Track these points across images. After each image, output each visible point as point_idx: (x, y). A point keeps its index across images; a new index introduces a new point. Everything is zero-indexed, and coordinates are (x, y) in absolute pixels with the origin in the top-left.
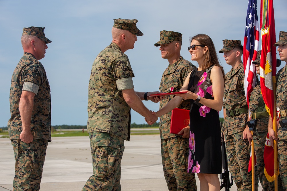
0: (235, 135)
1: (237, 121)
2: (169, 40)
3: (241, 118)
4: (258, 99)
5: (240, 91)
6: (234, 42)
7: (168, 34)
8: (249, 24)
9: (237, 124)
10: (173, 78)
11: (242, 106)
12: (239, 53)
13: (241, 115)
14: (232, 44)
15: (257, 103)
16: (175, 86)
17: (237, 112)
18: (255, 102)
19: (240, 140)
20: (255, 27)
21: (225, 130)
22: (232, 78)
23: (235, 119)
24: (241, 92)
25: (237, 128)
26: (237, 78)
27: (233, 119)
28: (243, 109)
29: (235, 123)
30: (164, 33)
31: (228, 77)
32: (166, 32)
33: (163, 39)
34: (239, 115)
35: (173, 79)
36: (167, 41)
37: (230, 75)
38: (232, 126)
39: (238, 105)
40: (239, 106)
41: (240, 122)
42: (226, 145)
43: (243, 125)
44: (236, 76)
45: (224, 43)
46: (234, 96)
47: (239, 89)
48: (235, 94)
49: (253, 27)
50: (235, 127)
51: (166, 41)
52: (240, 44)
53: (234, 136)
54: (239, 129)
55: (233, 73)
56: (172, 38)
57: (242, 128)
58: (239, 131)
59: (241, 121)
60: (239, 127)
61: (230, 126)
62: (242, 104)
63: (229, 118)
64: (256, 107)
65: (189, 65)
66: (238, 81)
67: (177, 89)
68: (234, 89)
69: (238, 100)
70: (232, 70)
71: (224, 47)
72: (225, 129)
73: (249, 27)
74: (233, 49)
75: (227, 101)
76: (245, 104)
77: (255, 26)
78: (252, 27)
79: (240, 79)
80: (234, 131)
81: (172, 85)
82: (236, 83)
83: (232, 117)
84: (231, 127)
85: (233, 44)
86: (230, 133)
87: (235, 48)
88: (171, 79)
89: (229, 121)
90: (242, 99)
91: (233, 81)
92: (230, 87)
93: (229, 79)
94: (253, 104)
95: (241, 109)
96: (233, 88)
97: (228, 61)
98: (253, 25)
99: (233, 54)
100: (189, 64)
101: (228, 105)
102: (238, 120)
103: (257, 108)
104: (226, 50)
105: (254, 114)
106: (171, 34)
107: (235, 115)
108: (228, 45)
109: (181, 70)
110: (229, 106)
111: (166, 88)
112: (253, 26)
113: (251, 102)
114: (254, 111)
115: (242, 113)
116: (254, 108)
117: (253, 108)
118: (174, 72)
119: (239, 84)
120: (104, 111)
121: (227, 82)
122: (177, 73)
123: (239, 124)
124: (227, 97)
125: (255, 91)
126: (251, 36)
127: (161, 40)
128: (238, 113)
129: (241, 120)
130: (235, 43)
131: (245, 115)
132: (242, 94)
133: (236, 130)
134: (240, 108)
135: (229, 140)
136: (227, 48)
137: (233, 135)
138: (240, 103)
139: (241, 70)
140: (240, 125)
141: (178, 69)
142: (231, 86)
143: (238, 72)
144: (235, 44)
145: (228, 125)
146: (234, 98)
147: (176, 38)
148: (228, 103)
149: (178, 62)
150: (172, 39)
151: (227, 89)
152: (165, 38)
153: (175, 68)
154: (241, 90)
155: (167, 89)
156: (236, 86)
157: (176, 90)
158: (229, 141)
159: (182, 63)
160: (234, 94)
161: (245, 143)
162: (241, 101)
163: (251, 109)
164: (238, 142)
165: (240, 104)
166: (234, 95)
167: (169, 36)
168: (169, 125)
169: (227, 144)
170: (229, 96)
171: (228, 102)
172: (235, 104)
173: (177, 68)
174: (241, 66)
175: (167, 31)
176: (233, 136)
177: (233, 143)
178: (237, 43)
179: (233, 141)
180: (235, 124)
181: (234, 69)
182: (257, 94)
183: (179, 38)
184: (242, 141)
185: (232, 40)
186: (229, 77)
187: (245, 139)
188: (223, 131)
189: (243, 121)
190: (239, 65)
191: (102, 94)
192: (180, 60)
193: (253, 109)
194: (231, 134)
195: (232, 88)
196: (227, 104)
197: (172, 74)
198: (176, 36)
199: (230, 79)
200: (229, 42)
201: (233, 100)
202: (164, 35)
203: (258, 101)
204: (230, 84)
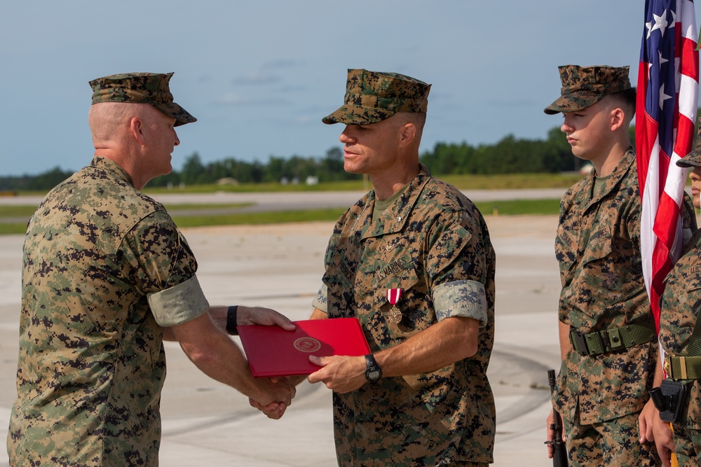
0: (609, 427)
1: (615, 373)
2: (380, 110)
3: (630, 363)
4: (696, 305)
5: (624, 261)
6: (601, 74)
7: (377, 88)
8: (655, 17)
9: (617, 386)
10: (396, 255)
11: (635, 316)
12: (619, 115)
13: (632, 351)
14: (594, 81)
15: (691, 318)
16: (408, 285)
17: (615, 340)
18: (680, 315)
19: (627, 445)
20: (679, 25)
21: (567, 403)
22: (594, 208)
23: (607, 365)
24: (628, 264)
25: (615, 399)
26: (615, 211)
27: (600, 363)
28: (636, 329)
29: (609, 382)
30: (360, 80)
31: (579, 203)
32: (370, 77)
33: (358, 102)
34: (622, 350)
35: (399, 257)
36: (373, 113)
37: (587, 196)
38: (595, 390)
39: (617, 312)
40: (623, 318)
41: (626, 380)
42: (571, 457)
43: (639, 391)
44: (609, 202)
45: (564, 76)
46: (604, 278)
47: (623, 253)
48: (605, 271)
49: (673, 25)
50: (607, 398)
51: (366, 113)
52: (626, 82)
53: (605, 430)
54: (624, 405)
55: (598, 189)
56: (390, 103)
57: (633, 400)
58: (622, 412)
59: (630, 376)
60: (623, 397)
61: (589, 390)
62: (633, 309)
63: (583, 358)
64: (687, 336)
65: (457, 207)
66: (617, 226)
67: (411, 295)
68: (604, 255)
69: (619, 295)
70: (595, 179)
71: (566, 94)
72: (566, 399)
73: (655, 27)
74: (599, 100)
75: (577, 296)
76: (643, 310)
77: (678, 21)
78: (667, 29)
79: (625, 218)
80: (605, 412)
81: (395, 282)
82: (610, 230)
83: (594, 356)
84: (593, 395)
85: (598, 83)
86: (588, 418)
87: (608, 98)
88: (390, 256)
89: (583, 371)
90: (634, 292)
91: (597, 221)
92: (586, 243)
93: (583, 211)
94: (676, 323)
95: (629, 329)
96: (601, 249)
97: (581, 146)
98: (669, 19)
99: (597, 119)
100: (458, 200)
101: (578, 310)
102: (619, 372)
103: (688, 340)
104: (574, 107)
105: (678, 361)
106: (389, 88)
107: (605, 349)
108: (578, 85)
109: (427, 223)
110: (585, 317)
111: (369, 287)
112: (669, 24)
113: (668, 313)
114: (678, 348)
115: (633, 345)
116: (677, 337)
117: (674, 336)
118: (402, 232)
119: (621, 234)
120: (81, 400)
121: (575, 224)
122: (412, 235)
123: (623, 388)
124: (574, 282)
125: (684, 271)
126: (662, 60)
127: (351, 103)
128: (619, 344)
129: (629, 372)
130: (605, 79)
131: (644, 352)
132: (634, 273)
133: (611, 407)
134: (626, 323)
135: (580, 441)
136: (576, 100)
137: (598, 425)
138: (625, 305)
139: (631, 182)
140: (626, 388)
141: (418, 217)
142: (593, 243)
143: (616, 189)
144: (605, 84)
145: (581, 388)
146: (604, 287)
147: (407, 102)
148: (578, 305)
149: (411, 189)
150: (391, 106)
151: (574, 250)
152: (364, 98)
153: (402, 214)
154: (628, 258)
155: (372, 293)
156: (609, 242)
157: (408, 301)
158: (583, 446)
159: (432, 195)
160: (603, 271)
161: (647, 457)
162: (629, 299)
163: (666, 339)
164: (620, 452)
165: (626, 310)
166: (602, 277)
167: (381, 96)
168: (385, 431)
169: (574, 454)
170: (584, 278)
171: (581, 300)
172: (607, 311)
173: (410, 215)
174: (627, 166)
175: (375, 76)
176: (600, 429)
177: (596, 451)
178: (612, 78)
179: (596, 445)
180: (606, 385)
181: (601, 177)
182: (690, 287)
183: (418, 102)
184: (636, 448)
185: (597, 69)
186: (583, 204)
187: (646, 442)
188: (560, 408)
189: (637, 374)
190: (622, 162)
191: (77, 339)
192: (419, 184)
193: (676, 341)
194: (592, 423)
195: (594, 250)
196: (574, 307)
197: (394, 237)
198: (407, 97)
199: (587, 213)
200: (585, 75)
201: (599, 295)
202: (362, 87)
203: (696, 315)
204: (588, 232)
